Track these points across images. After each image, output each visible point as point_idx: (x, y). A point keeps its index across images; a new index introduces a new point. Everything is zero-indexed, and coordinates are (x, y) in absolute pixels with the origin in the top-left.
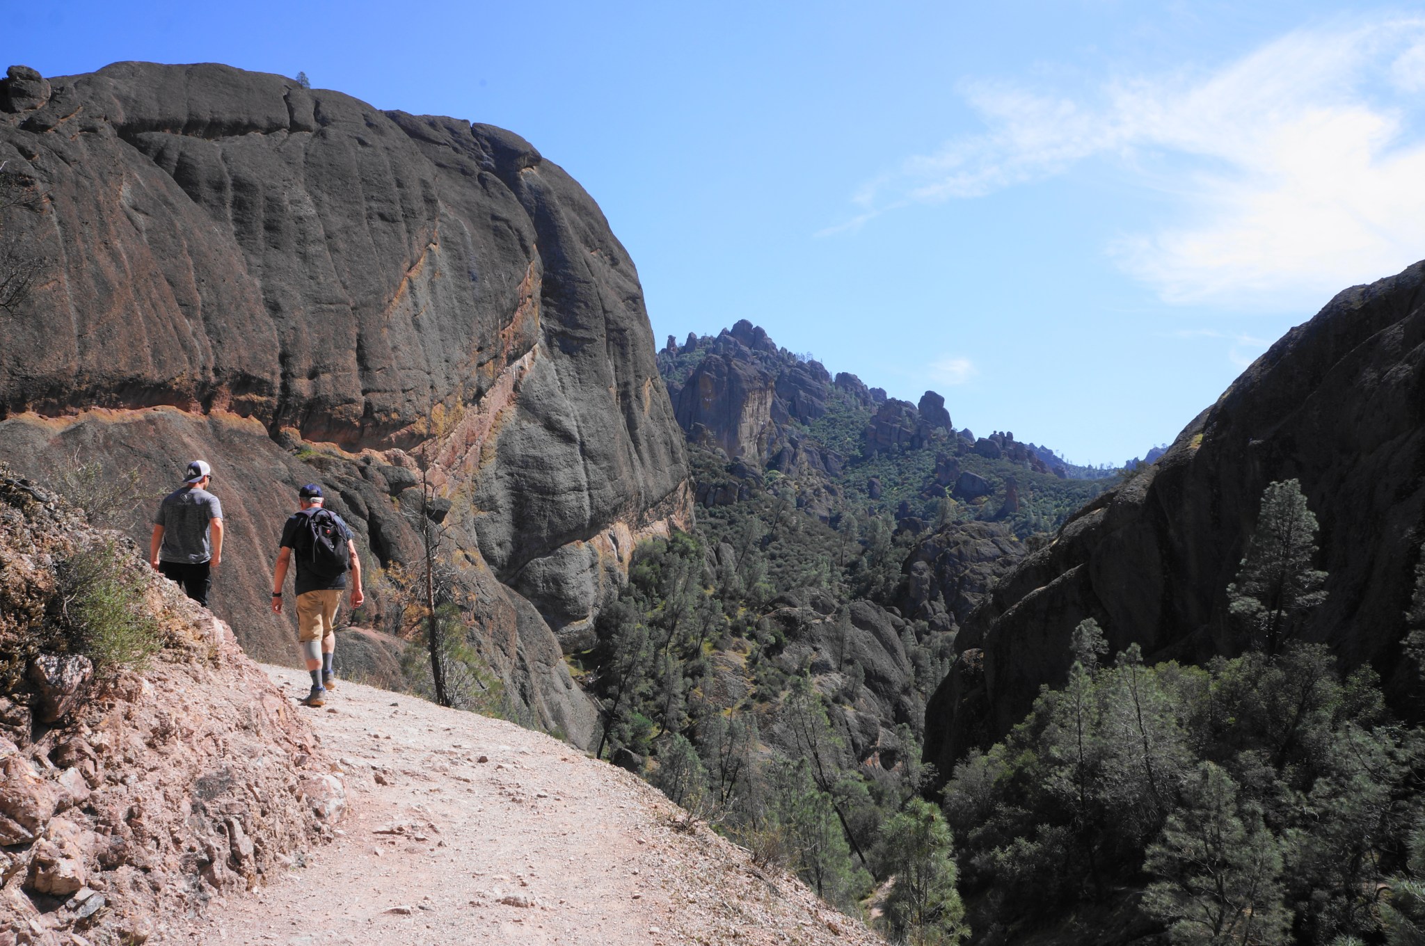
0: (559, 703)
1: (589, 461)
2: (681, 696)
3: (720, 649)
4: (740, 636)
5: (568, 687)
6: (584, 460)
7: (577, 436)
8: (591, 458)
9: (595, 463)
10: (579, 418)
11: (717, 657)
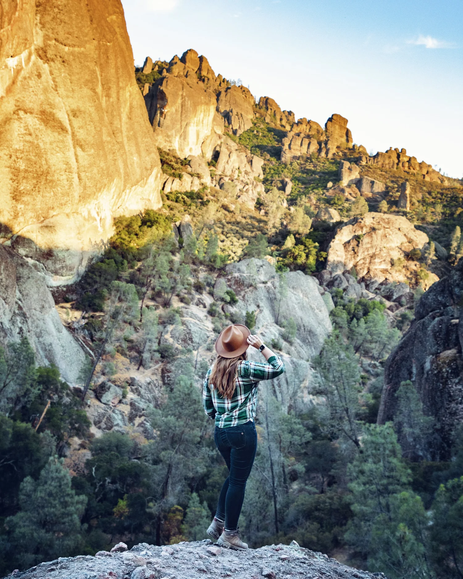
0: (51, 344)
1: (79, 149)
2: (155, 340)
3: (186, 303)
4: (201, 293)
5: (59, 331)
6: (74, 148)
7: (69, 128)
8: (81, 146)
9: (83, 150)
10: (70, 114)
11: (184, 310)
